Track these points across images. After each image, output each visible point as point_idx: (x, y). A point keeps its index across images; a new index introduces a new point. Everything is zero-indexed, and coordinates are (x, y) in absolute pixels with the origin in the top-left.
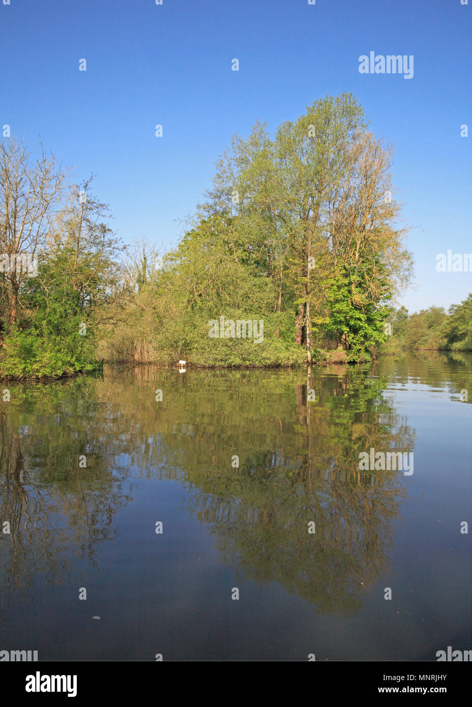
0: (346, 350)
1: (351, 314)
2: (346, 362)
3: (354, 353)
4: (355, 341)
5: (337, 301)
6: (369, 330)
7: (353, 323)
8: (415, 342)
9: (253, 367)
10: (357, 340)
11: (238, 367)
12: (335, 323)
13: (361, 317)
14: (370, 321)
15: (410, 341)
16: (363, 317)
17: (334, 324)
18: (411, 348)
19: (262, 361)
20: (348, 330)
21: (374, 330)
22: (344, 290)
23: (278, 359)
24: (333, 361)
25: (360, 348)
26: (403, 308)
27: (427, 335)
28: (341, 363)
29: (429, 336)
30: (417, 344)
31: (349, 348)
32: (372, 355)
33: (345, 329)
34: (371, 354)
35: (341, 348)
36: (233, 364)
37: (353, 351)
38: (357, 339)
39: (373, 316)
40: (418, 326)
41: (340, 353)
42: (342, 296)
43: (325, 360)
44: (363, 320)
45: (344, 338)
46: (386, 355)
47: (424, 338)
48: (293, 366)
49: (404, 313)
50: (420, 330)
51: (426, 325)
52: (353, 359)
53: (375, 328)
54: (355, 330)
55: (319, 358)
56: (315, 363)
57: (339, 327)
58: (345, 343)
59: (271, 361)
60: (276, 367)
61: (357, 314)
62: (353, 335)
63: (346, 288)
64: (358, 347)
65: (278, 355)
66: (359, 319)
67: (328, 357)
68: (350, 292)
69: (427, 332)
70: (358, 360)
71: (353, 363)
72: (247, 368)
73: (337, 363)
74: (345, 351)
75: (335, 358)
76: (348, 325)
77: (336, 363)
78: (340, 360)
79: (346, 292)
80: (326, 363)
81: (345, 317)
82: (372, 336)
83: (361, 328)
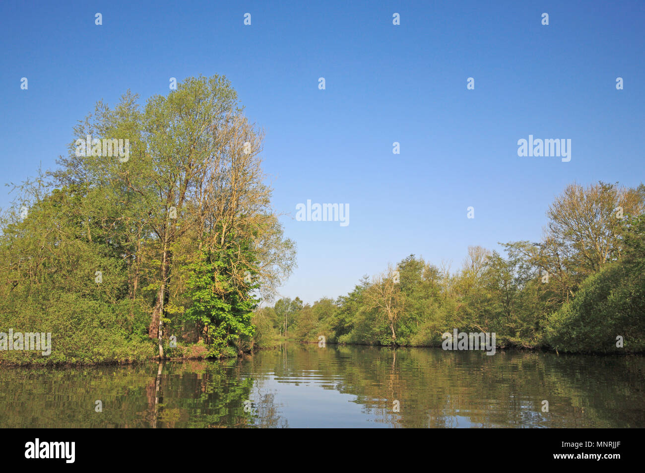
0: (207, 343)
1: (213, 303)
2: (205, 357)
3: (215, 348)
4: (216, 334)
5: (199, 288)
6: (234, 322)
7: (214, 313)
8: (305, 335)
9: (81, 366)
10: (219, 333)
11: (60, 366)
12: (196, 313)
13: (224, 307)
14: (236, 312)
15: (301, 333)
16: (227, 307)
17: (193, 314)
18: (302, 340)
19: (93, 358)
20: (209, 321)
21: (240, 322)
22: (206, 278)
23: (114, 355)
24: (190, 356)
25: (221, 342)
26: (297, 299)
27: (317, 327)
28: (200, 359)
29: (320, 328)
30: (307, 337)
31: (209, 342)
32: (237, 350)
33: (206, 320)
34: (237, 348)
35: (201, 341)
36: (55, 362)
37: (214, 345)
38: (218, 331)
39: (239, 306)
40: (308, 318)
41: (200, 347)
42: (204, 283)
43: (181, 355)
44: (227, 310)
45: (206, 330)
46: (266, 349)
47: (314, 330)
48: (135, 364)
49: (299, 304)
50: (310, 322)
51: (317, 317)
52: (213, 355)
53: (241, 320)
54: (216, 321)
55: (175, 353)
56: (169, 359)
57: (199, 318)
58: (207, 336)
59: (104, 357)
60: (111, 364)
61: (221, 304)
62: (214, 328)
63: (209, 274)
64: (219, 341)
65: (114, 350)
66: (222, 309)
67: (184, 352)
68: (213, 279)
69: (317, 324)
70: (219, 356)
71: (212, 359)
72: (73, 366)
73: (195, 359)
74: (206, 345)
75: (193, 354)
76: (209, 316)
77: (193, 359)
78: (199, 355)
79: (209, 279)
80: (183, 359)
81: (206, 307)
82: (236, 328)
83: (223, 319)
